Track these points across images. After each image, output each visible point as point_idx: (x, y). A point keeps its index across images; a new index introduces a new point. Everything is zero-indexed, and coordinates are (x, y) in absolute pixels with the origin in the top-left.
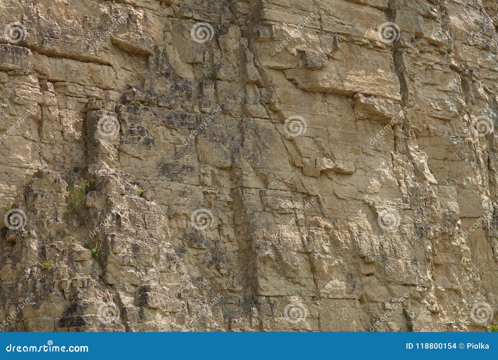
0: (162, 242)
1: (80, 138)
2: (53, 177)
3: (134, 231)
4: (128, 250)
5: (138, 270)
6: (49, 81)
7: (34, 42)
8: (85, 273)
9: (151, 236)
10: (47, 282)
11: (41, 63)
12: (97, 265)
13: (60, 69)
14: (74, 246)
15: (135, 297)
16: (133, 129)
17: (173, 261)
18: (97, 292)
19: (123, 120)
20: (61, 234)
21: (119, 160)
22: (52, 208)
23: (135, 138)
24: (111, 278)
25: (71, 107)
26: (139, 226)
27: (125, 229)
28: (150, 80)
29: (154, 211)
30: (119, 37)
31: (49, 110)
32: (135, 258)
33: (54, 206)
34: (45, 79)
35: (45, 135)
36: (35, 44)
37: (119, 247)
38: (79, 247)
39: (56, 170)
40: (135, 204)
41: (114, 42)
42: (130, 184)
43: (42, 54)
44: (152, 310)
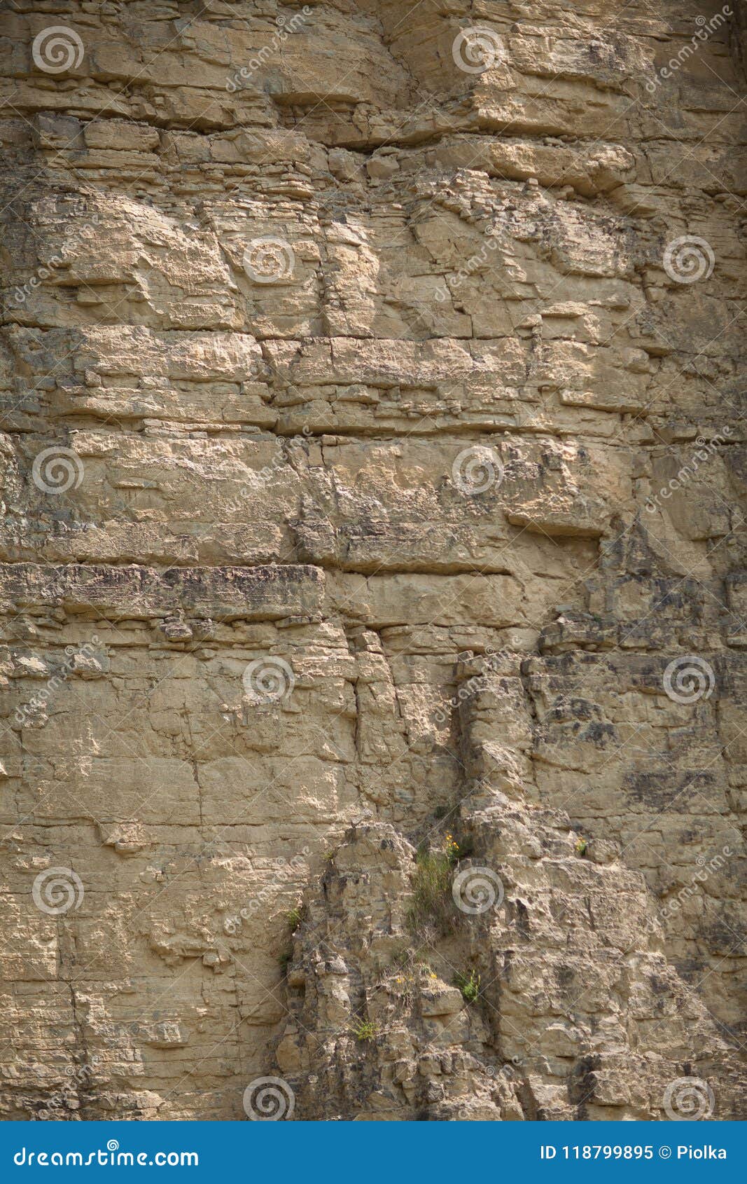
0: (641, 952)
1: (448, 743)
2: (379, 838)
3: (560, 936)
4: (546, 982)
5: (574, 1024)
6: (369, 628)
7: (328, 549)
8: (452, 1041)
9: (607, 943)
10: (367, 1070)
11: (349, 593)
12: (478, 1022)
13: (393, 600)
14: (425, 984)
15: (570, 1084)
16: (560, 708)
17: (667, 994)
18: (477, 1080)
19: (538, 692)
20: (399, 960)
21: (535, 780)
22: (381, 905)
23: (566, 728)
24: (510, 1047)
25: (422, 677)
26: (573, 925)
27: (540, 934)
28: (603, 592)
29: (615, 886)
30: (522, 510)
31: (372, 691)
32: (563, 996)
33: (384, 900)
34: (359, 625)
35: (366, 745)
36: (331, 554)
37: (523, 977)
38: (437, 985)
39: (396, 818)
40: (567, 876)
41: (514, 521)
42: (557, 833)
43: (351, 572)
44: (610, 1109)
